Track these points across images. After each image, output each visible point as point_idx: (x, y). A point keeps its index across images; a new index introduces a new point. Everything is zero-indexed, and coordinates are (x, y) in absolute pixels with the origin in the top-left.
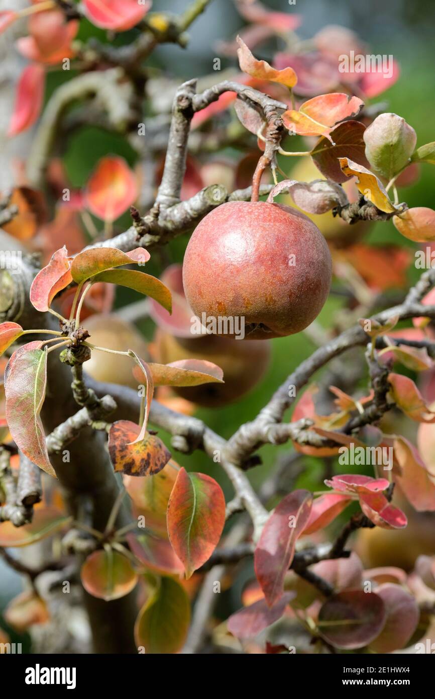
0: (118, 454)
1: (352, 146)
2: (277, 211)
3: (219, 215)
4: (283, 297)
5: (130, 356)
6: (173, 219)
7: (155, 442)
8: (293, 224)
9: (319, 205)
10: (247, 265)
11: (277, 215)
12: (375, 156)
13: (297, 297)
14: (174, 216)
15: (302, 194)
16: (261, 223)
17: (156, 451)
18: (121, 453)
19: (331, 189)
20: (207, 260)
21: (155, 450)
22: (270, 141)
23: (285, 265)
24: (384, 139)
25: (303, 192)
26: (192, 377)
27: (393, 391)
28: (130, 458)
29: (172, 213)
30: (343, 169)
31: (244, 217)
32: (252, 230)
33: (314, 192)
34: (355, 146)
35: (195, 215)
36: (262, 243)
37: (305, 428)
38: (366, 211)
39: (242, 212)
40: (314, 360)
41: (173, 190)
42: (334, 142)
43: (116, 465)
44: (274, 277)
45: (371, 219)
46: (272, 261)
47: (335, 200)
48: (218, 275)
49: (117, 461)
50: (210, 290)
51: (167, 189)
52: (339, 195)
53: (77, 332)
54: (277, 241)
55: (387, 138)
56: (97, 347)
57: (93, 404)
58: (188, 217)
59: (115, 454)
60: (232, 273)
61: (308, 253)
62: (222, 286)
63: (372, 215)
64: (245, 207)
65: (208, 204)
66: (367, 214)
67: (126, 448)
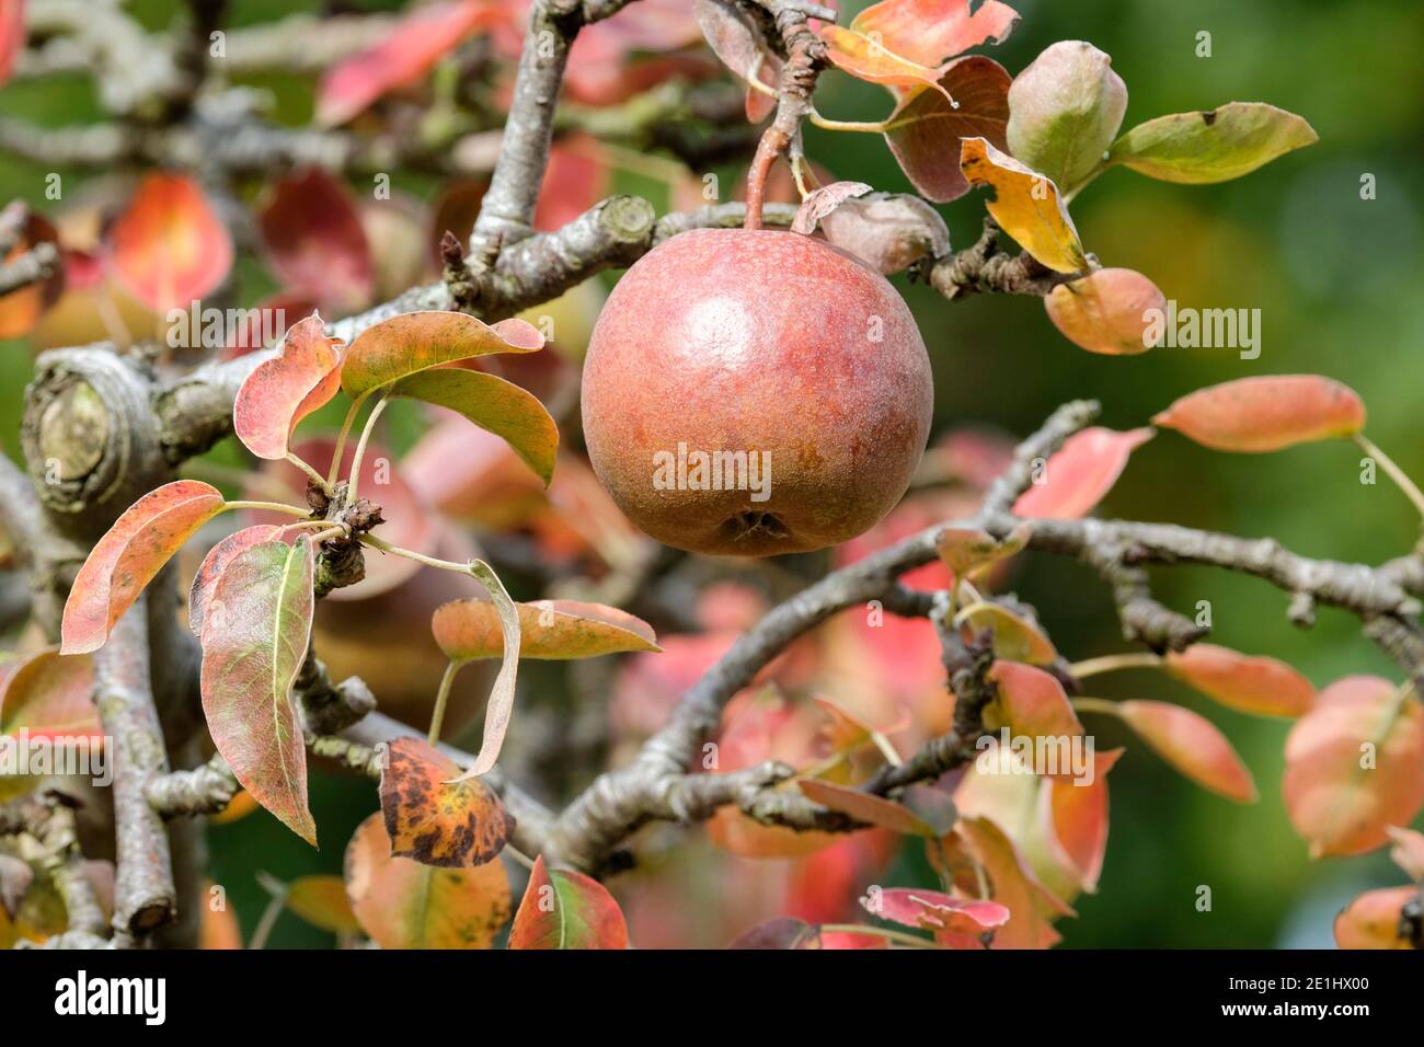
0: (403, 813)
1: (965, 118)
2: (823, 252)
3: (684, 255)
4: (840, 451)
5: (473, 574)
6: (518, 272)
7: (482, 788)
8: (861, 283)
9: (886, 252)
10: (762, 373)
11: (824, 260)
12: (1034, 142)
13: (869, 453)
14: (523, 266)
15: (849, 222)
16: (792, 279)
17: (486, 810)
18: (411, 811)
19: (915, 216)
20: (663, 357)
21: (483, 807)
22: (793, 93)
23: (848, 377)
24: (1061, 101)
25: (852, 219)
26: (589, 635)
27: (999, 702)
28: (432, 824)
29: (517, 260)
30: (964, 165)
31: (749, 261)
32: (771, 292)
33: (874, 221)
34: (974, 119)
35: (576, 264)
36: (794, 322)
37: (771, 783)
38: (1000, 270)
39: (742, 250)
40: (766, 633)
41: (520, 207)
42: (955, 101)
43: (398, 838)
44: (823, 402)
45: (1011, 288)
46: (819, 366)
47: (923, 241)
48: (690, 394)
49: (399, 829)
50: (666, 427)
51: (505, 203)
52: (932, 229)
53: (355, 511)
54: (830, 320)
55: (1070, 99)
56: (397, 550)
57: (325, 695)
58: (559, 268)
59: (395, 814)
60: (724, 389)
61: (895, 353)
62: (697, 418)
63: (1017, 278)
64: (747, 239)
65: (610, 241)
66: (1003, 277)
67: (424, 800)
